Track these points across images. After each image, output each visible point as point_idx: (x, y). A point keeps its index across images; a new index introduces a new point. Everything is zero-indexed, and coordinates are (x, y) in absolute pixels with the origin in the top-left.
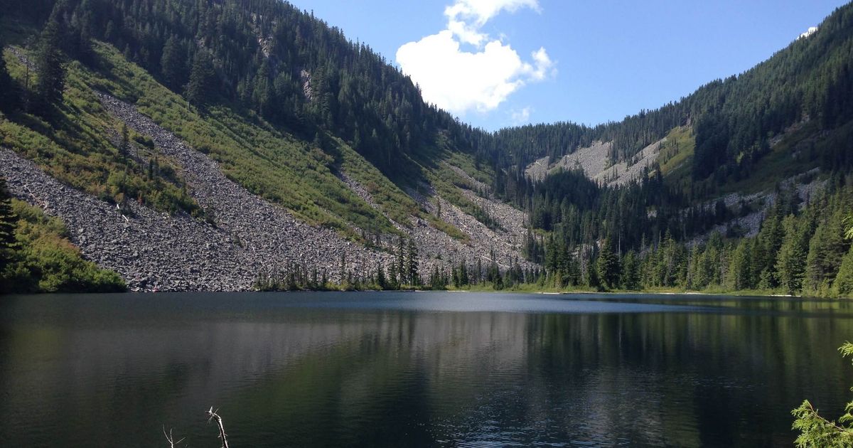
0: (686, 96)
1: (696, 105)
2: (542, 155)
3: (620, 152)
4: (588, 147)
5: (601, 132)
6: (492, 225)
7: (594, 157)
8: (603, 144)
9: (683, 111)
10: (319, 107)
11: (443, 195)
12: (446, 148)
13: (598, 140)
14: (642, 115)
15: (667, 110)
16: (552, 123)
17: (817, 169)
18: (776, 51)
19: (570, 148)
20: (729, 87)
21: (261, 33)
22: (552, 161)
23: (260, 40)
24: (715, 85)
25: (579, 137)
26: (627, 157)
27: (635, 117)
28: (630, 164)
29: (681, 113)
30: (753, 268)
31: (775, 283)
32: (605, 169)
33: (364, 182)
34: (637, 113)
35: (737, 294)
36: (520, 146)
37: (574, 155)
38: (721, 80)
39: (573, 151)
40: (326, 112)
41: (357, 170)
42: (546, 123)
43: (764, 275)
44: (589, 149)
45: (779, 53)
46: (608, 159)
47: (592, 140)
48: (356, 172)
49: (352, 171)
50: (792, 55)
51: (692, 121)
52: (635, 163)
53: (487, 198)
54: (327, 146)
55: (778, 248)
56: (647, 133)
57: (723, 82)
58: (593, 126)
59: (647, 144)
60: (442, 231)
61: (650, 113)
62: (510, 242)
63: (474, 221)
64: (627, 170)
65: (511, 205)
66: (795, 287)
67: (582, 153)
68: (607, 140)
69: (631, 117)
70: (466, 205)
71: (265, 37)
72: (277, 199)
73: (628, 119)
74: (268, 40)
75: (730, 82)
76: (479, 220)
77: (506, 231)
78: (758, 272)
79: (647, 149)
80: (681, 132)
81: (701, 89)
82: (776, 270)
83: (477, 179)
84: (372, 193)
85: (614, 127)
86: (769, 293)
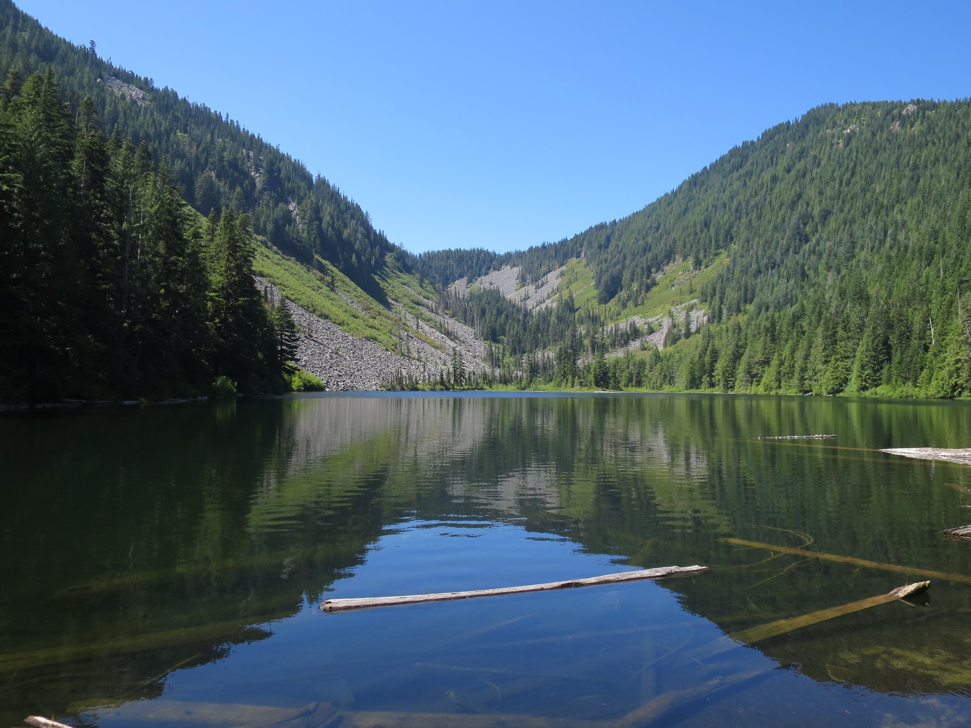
0: (578, 233)
1: (588, 241)
2: (461, 276)
3: (528, 277)
4: (499, 270)
5: (508, 259)
6: (453, 337)
7: (505, 279)
8: (511, 268)
9: (578, 245)
10: (308, 233)
11: (409, 311)
12: (395, 269)
13: (507, 265)
14: (544, 247)
15: (564, 243)
16: (468, 249)
17: (695, 301)
18: (647, 204)
19: (484, 270)
20: (613, 229)
21: (253, 167)
22: (470, 281)
23: (253, 173)
24: (602, 226)
25: (491, 263)
26: (535, 280)
27: (537, 248)
28: (537, 287)
29: (576, 248)
30: (697, 374)
31: (712, 385)
32: (516, 290)
33: (356, 299)
34: (539, 245)
35: (687, 392)
36: (443, 267)
37: (487, 277)
38: (606, 223)
39: (486, 274)
40: (315, 239)
41: (348, 289)
42: (462, 249)
43: (706, 378)
44: (499, 272)
45: (649, 205)
46: (517, 281)
47: (501, 265)
48: (348, 292)
49: (345, 291)
50: (661, 208)
51: (585, 254)
52: (542, 286)
53: (437, 313)
54: (322, 269)
55: (716, 361)
56: (549, 261)
57: (608, 224)
58: (502, 253)
59: (550, 272)
60: (424, 342)
61: (550, 245)
62: (469, 351)
63: (438, 333)
64: (536, 292)
65: (456, 320)
66: (728, 386)
67: (494, 275)
68: (514, 265)
69: (534, 247)
70: (429, 320)
71: (257, 170)
72: (326, 317)
73: (531, 249)
74: (260, 173)
75: (613, 226)
76: (441, 332)
77: (464, 342)
78: (701, 377)
79: (549, 275)
80: (577, 263)
81: (591, 228)
82: (714, 376)
83: (424, 297)
84: (365, 310)
85: (520, 255)
86: (708, 391)
